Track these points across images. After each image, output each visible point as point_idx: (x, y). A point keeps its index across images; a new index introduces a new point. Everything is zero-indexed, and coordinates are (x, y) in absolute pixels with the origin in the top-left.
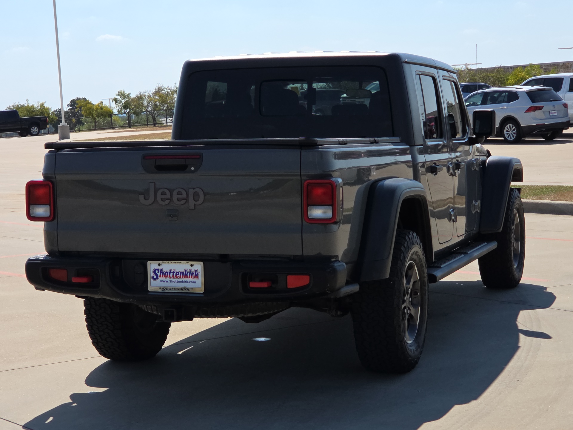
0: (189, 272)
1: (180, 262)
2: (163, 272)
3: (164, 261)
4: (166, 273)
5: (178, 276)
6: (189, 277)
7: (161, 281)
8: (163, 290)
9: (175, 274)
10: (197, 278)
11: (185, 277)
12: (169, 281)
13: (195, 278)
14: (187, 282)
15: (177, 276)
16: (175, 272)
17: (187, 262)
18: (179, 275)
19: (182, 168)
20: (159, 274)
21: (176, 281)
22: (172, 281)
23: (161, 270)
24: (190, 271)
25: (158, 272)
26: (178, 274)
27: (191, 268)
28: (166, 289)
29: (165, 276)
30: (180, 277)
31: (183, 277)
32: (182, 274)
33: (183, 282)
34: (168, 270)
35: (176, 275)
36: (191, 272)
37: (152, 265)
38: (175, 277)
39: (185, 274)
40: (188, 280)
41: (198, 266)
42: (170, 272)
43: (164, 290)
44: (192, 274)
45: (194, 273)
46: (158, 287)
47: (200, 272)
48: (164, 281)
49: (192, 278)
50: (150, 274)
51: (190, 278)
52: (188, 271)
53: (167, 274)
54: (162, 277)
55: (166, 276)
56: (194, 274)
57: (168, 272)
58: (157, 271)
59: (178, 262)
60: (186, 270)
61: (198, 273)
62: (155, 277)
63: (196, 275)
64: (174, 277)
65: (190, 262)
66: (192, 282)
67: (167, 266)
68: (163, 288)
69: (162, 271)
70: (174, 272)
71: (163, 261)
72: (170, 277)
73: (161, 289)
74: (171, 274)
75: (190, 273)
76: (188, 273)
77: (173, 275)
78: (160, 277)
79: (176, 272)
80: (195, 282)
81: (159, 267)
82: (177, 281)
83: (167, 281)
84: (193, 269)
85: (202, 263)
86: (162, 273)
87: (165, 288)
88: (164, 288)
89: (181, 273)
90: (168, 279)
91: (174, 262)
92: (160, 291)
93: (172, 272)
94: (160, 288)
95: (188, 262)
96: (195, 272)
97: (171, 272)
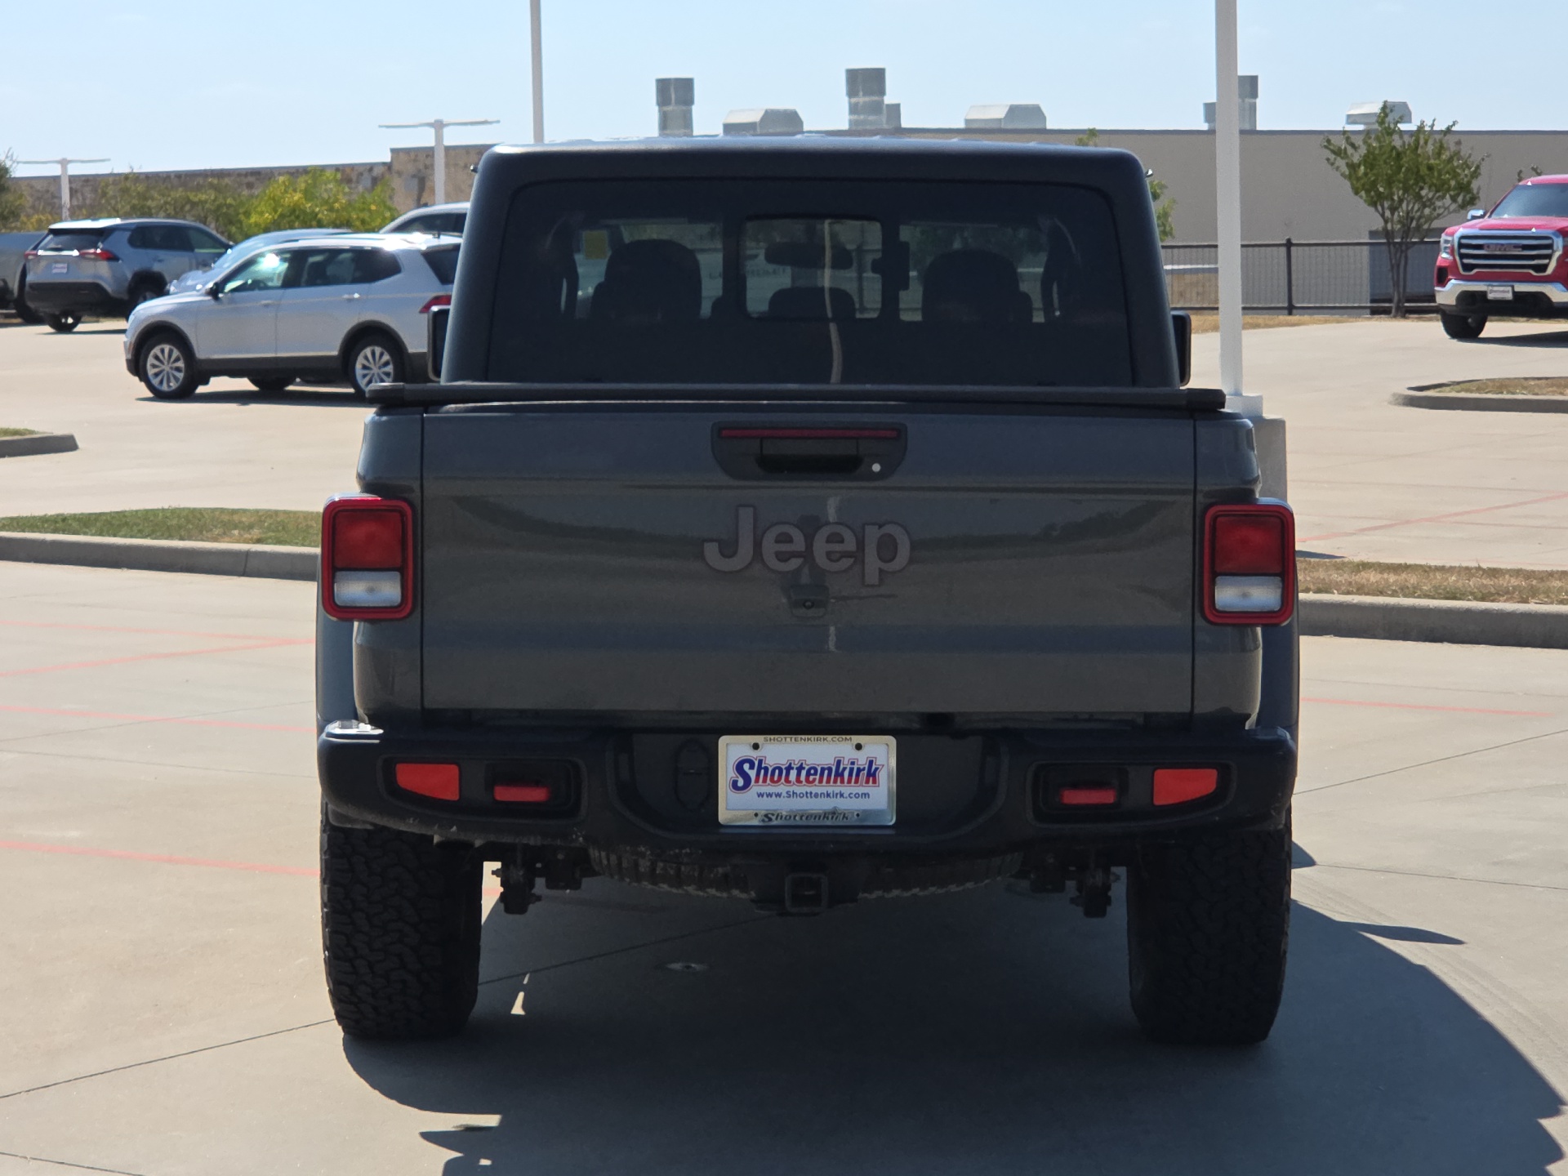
0: (849, 767)
1: (822, 737)
2: (766, 769)
3: (772, 737)
4: (777, 771)
5: (814, 780)
6: (849, 781)
7: (760, 795)
8: (766, 819)
9: (804, 773)
10: (874, 782)
11: (835, 782)
12: (784, 794)
13: (867, 782)
14: (842, 795)
15: (811, 778)
16: (804, 768)
17: (844, 737)
18: (818, 777)
19: (845, 467)
20: (752, 774)
21: (807, 793)
22: (794, 793)
23: (760, 762)
24: (853, 763)
25: (752, 767)
26: (812, 773)
27: (855, 754)
28: (777, 818)
29: (772, 780)
30: (821, 781)
31: (828, 781)
32: (826, 772)
33: (828, 795)
34: (783, 762)
35: (808, 774)
36: (855, 767)
37: (732, 749)
38: (804, 783)
39: (836, 773)
40: (847, 790)
41: (882, 751)
42: (789, 768)
43: (770, 820)
44: (859, 770)
45: (864, 769)
46: (750, 812)
47: (883, 766)
48: (769, 795)
49: (856, 782)
50: (726, 773)
52: (845, 763)
53: (780, 773)
54: (765, 781)
55: (776, 778)
56: (866, 772)
57: (783, 767)
58: (746, 767)
59: (816, 737)
60: (839, 763)
61: (876, 769)
62: (741, 783)
63: (872, 775)
64: (801, 782)
65: (853, 737)
66: (857, 796)
67: (779, 750)
68: (766, 816)
69: (763, 765)
70: (800, 769)
71: (769, 737)
72: (787, 781)
73: (759, 817)
74: (793, 773)
75: (851, 770)
76: (844, 769)
77: (799, 775)
78: (757, 780)
79: (807, 767)
80: (866, 795)
81: (754, 755)
82: (811, 793)
83: (778, 795)
84: (862, 759)
85: (891, 741)
86: (762, 771)
87: (773, 815)
88: (770, 816)
89: (823, 770)
90: (782, 788)
91: (803, 737)
92: (755, 822)
93: (795, 767)
94: (756, 815)
95: (848, 737)
96: (867, 767)
97: (793, 768)
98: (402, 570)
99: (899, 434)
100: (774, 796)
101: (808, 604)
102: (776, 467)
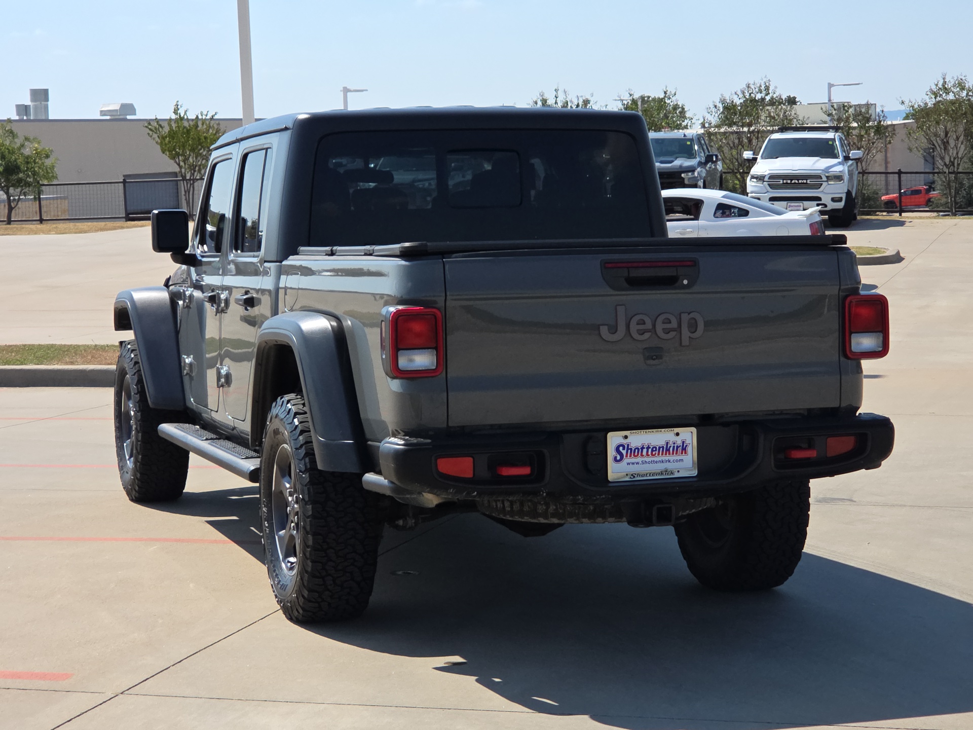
0: (673, 445)
1: (659, 430)
2: (631, 449)
3: (634, 431)
4: (637, 450)
5: (655, 453)
6: (673, 454)
7: (628, 464)
8: (632, 477)
9: (650, 450)
10: (685, 453)
11: (666, 454)
12: (640, 463)
13: (682, 453)
14: (669, 461)
15: (654, 453)
16: (650, 448)
17: (670, 429)
18: (657, 452)
19: (670, 282)
20: (624, 452)
21: (652, 461)
22: (645, 461)
23: (628, 445)
24: (674, 443)
25: (624, 449)
26: (654, 450)
27: (674, 438)
28: (637, 476)
29: (634, 455)
30: (659, 454)
31: (662, 454)
32: (661, 449)
33: (663, 462)
34: (639, 445)
35: (652, 451)
36: (676, 445)
37: (614, 439)
38: (650, 456)
39: (666, 449)
40: (672, 458)
41: (689, 435)
42: (642, 448)
43: (634, 477)
44: (678, 447)
45: (680, 446)
46: (624, 473)
47: (690, 444)
48: (633, 464)
49: (676, 454)
50: (611, 452)
51: (675, 455)
52: (671, 444)
53: (637, 452)
54: (630, 456)
55: (636, 454)
56: (681, 448)
57: (640, 448)
58: (621, 448)
59: (656, 430)
60: (667, 443)
61: (686, 446)
62: (618, 458)
63: (684, 449)
64: (649, 455)
65: (675, 429)
66: (677, 461)
67: (637, 439)
68: (632, 475)
69: (630, 447)
70: (648, 448)
71: (632, 431)
72: (642, 455)
73: (629, 476)
74: (645, 451)
75: (674, 447)
76: (670, 446)
77: (647, 452)
78: (627, 456)
79: (652, 447)
80: (682, 460)
81: (624, 442)
82: (654, 461)
83: (638, 463)
84: (679, 441)
85: (694, 430)
86: (629, 451)
87: (636, 474)
88: (634, 475)
89: (660, 448)
90: (639, 459)
91: (650, 430)
92: (627, 479)
93: (646, 447)
94: (627, 475)
95: (672, 429)
96: (681, 445)
97: (644, 448)
98: (436, 348)
99: (694, 263)
100: (635, 464)
101: (654, 357)
102: (636, 283)
